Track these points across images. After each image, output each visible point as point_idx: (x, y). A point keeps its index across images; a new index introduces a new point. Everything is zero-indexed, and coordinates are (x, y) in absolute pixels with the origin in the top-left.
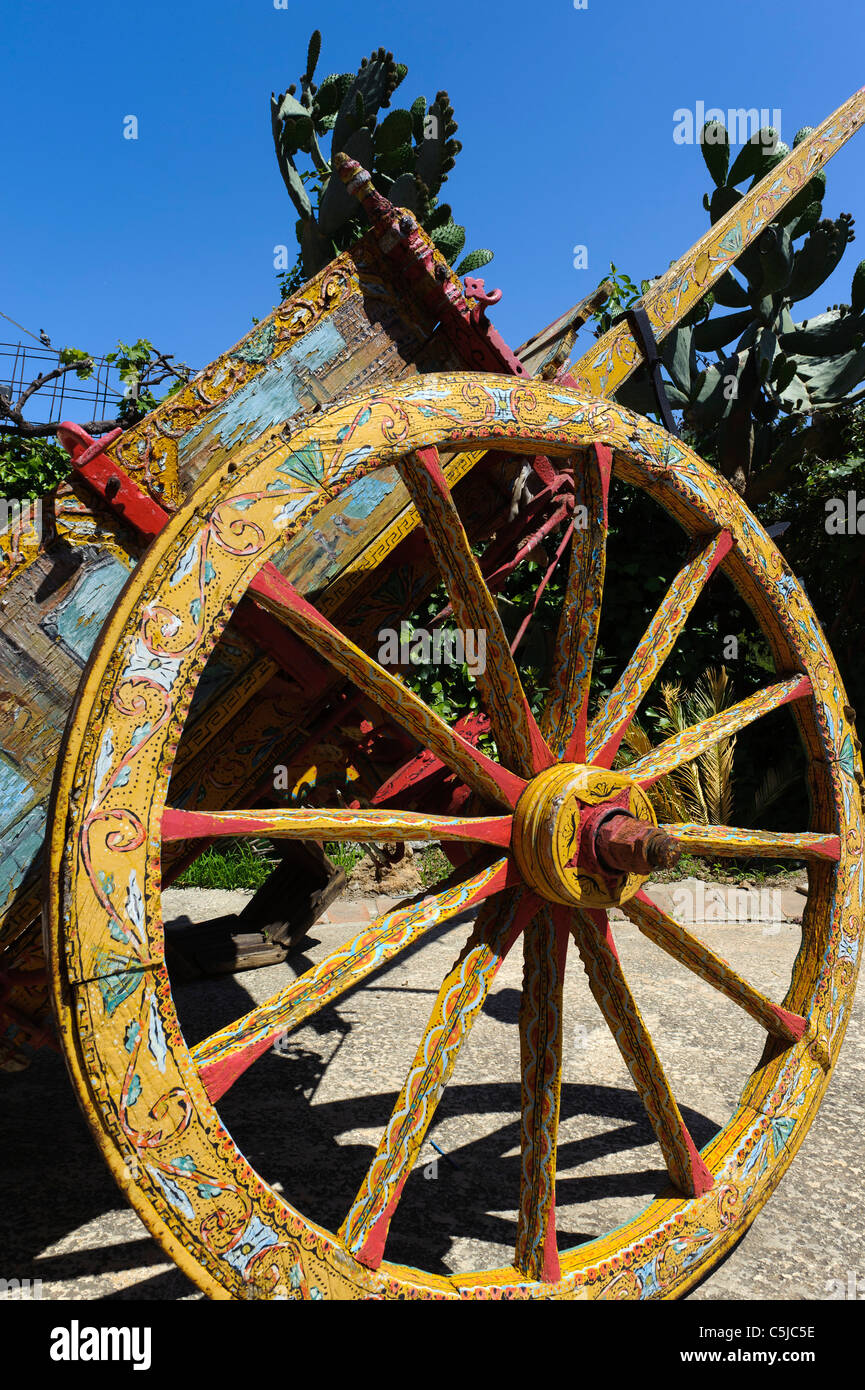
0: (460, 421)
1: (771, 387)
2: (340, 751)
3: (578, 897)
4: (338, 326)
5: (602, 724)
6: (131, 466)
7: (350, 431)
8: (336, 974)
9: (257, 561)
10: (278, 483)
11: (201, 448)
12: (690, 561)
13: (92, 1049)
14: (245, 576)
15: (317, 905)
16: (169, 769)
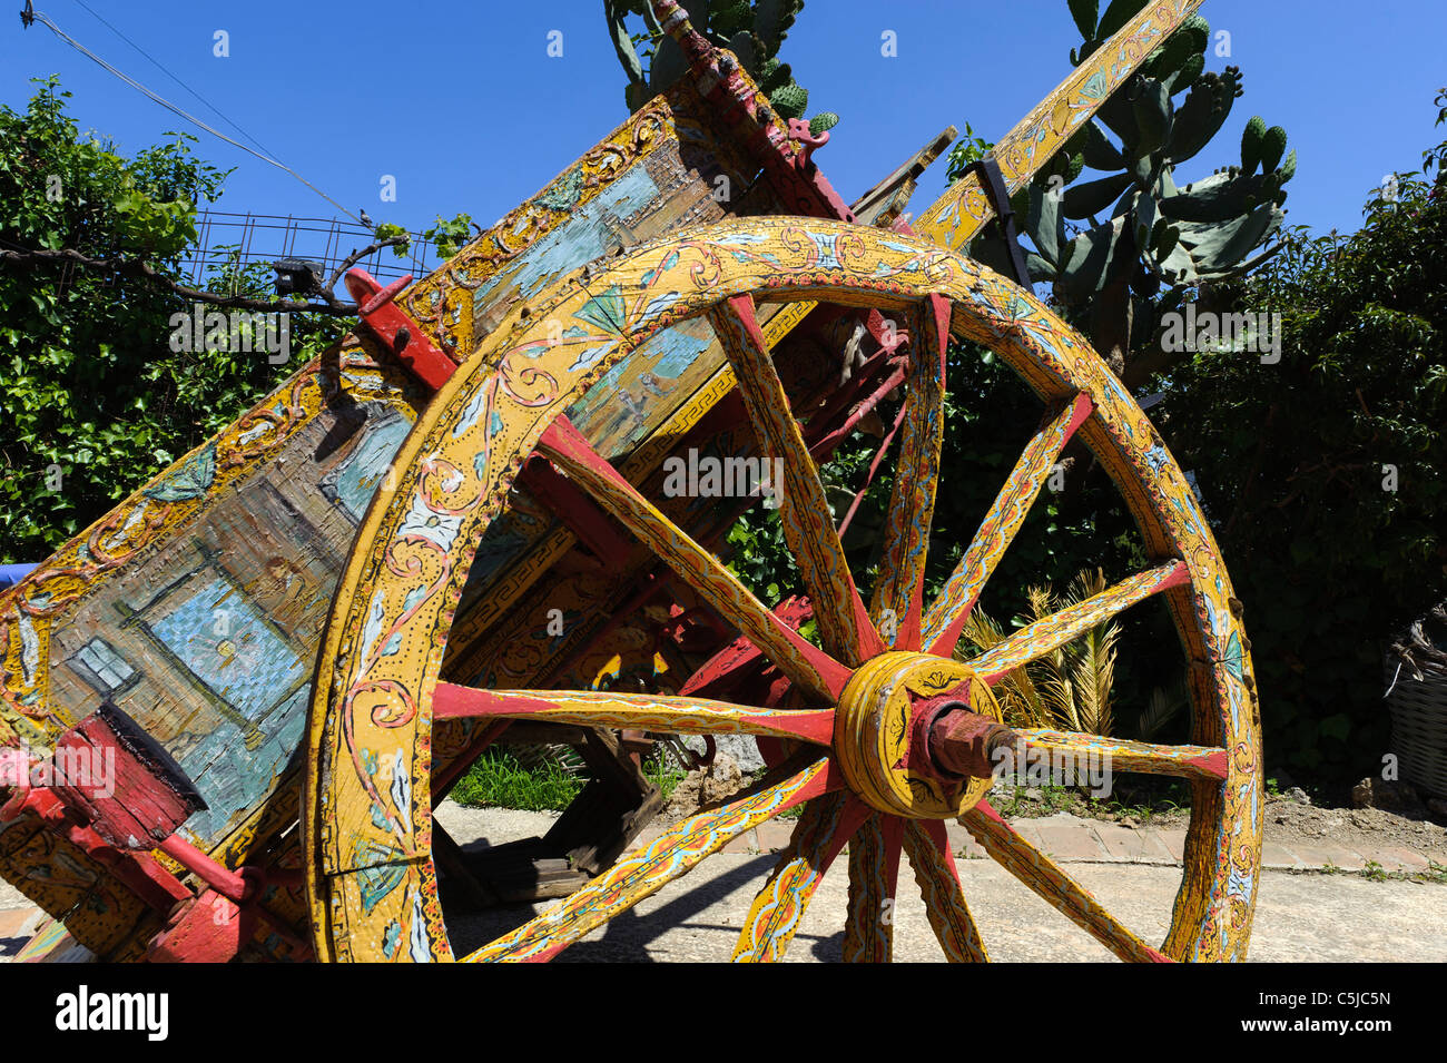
0: (779, 268)
1: (1150, 256)
2: (644, 634)
3: (909, 804)
4: (651, 172)
5: (941, 609)
6: (423, 317)
7: (655, 275)
8: (628, 882)
9: (549, 413)
10: (575, 329)
11: (499, 300)
12: (1043, 429)
13: (347, 952)
14: (535, 429)
15: (629, 828)
16: (445, 638)
